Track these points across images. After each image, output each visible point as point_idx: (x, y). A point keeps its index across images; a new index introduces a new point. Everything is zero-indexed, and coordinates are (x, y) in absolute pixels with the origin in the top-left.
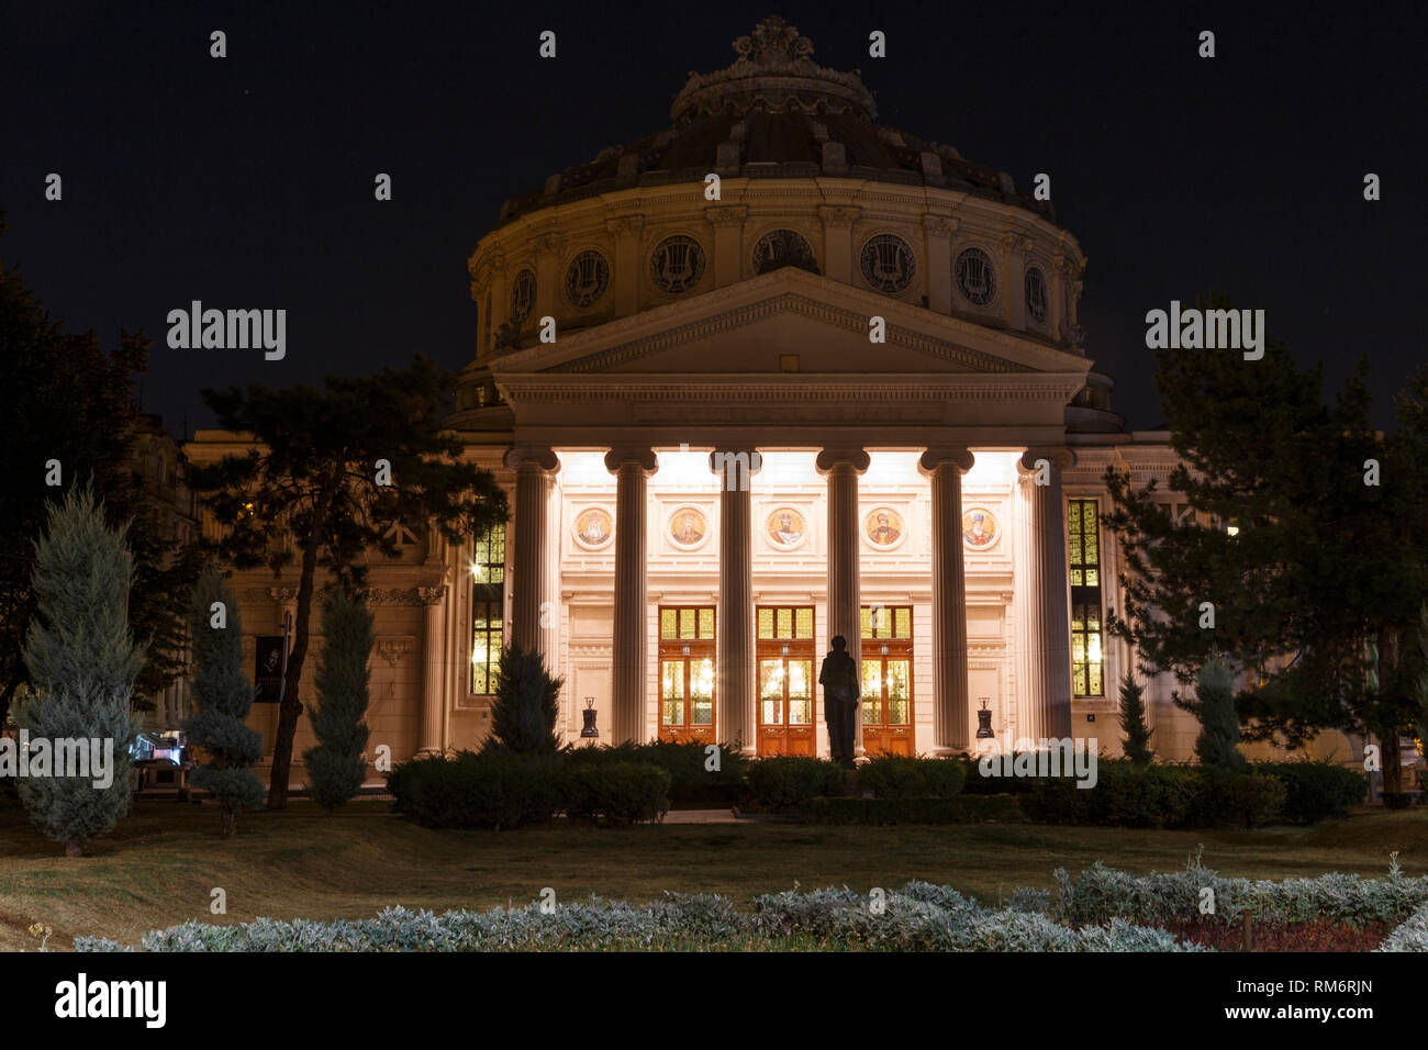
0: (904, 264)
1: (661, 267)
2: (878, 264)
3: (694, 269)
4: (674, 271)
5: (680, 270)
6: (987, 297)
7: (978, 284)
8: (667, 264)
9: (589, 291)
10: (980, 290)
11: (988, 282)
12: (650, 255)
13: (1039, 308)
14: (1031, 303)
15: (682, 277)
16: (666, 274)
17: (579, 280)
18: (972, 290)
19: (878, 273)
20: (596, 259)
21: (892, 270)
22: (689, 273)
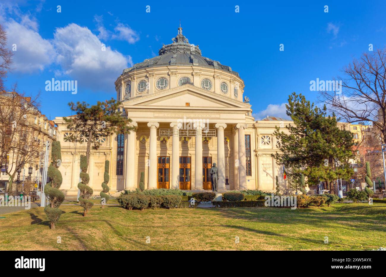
0: (210, 84)
1: (159, 84)
2: (205, 85)
3: (166, 85)
4: (161, 85)
5: (163, 84)
6: (226, 92)
7: (225, 89)
8: (160, 83)
9: (142, 89)
10: (225, 91)
11: (227, 89)
12: (156, 82)
13: (236, 95)
14: (235, 94)
15: (163, 86)
16: (160, 86)
17: (140, 86)
18: (224, 91)
19: (204, 86)
20: (144, 82)
21: (208, 86)
22: (165, 85)
